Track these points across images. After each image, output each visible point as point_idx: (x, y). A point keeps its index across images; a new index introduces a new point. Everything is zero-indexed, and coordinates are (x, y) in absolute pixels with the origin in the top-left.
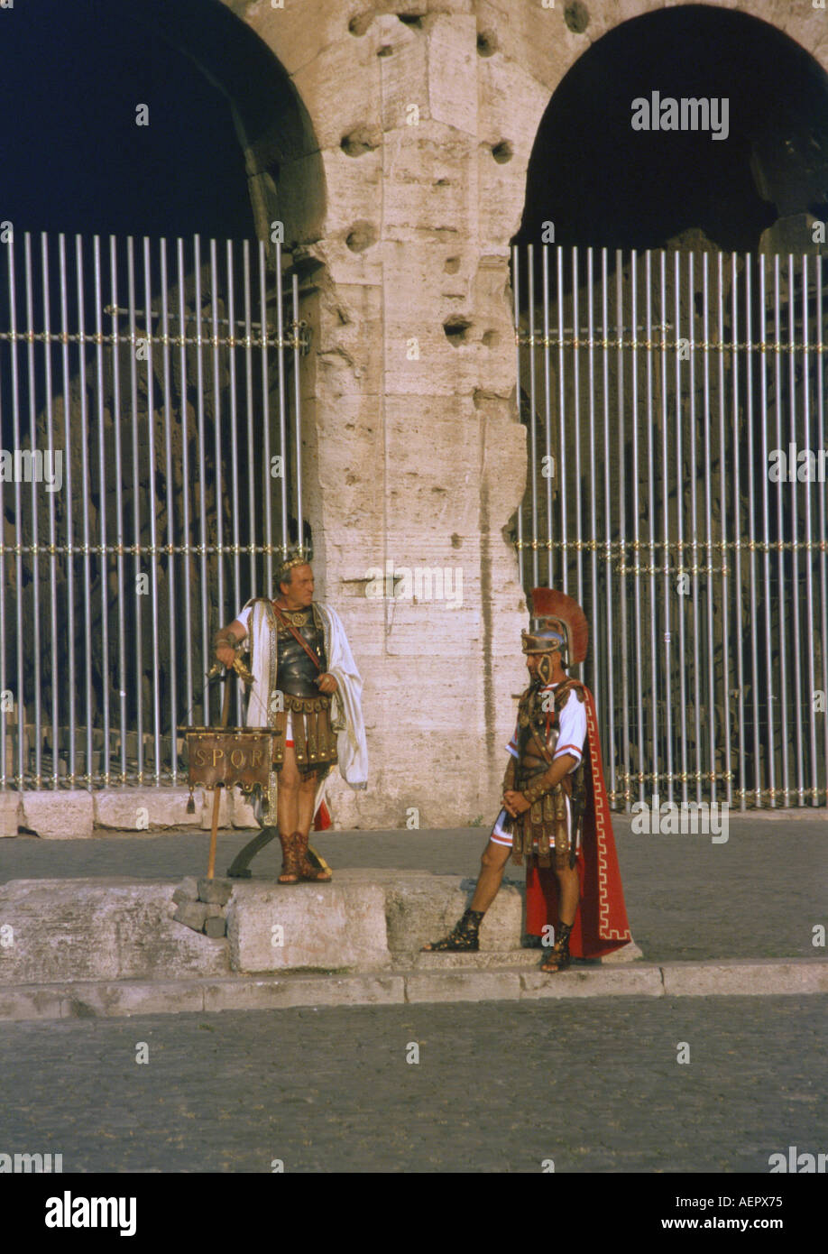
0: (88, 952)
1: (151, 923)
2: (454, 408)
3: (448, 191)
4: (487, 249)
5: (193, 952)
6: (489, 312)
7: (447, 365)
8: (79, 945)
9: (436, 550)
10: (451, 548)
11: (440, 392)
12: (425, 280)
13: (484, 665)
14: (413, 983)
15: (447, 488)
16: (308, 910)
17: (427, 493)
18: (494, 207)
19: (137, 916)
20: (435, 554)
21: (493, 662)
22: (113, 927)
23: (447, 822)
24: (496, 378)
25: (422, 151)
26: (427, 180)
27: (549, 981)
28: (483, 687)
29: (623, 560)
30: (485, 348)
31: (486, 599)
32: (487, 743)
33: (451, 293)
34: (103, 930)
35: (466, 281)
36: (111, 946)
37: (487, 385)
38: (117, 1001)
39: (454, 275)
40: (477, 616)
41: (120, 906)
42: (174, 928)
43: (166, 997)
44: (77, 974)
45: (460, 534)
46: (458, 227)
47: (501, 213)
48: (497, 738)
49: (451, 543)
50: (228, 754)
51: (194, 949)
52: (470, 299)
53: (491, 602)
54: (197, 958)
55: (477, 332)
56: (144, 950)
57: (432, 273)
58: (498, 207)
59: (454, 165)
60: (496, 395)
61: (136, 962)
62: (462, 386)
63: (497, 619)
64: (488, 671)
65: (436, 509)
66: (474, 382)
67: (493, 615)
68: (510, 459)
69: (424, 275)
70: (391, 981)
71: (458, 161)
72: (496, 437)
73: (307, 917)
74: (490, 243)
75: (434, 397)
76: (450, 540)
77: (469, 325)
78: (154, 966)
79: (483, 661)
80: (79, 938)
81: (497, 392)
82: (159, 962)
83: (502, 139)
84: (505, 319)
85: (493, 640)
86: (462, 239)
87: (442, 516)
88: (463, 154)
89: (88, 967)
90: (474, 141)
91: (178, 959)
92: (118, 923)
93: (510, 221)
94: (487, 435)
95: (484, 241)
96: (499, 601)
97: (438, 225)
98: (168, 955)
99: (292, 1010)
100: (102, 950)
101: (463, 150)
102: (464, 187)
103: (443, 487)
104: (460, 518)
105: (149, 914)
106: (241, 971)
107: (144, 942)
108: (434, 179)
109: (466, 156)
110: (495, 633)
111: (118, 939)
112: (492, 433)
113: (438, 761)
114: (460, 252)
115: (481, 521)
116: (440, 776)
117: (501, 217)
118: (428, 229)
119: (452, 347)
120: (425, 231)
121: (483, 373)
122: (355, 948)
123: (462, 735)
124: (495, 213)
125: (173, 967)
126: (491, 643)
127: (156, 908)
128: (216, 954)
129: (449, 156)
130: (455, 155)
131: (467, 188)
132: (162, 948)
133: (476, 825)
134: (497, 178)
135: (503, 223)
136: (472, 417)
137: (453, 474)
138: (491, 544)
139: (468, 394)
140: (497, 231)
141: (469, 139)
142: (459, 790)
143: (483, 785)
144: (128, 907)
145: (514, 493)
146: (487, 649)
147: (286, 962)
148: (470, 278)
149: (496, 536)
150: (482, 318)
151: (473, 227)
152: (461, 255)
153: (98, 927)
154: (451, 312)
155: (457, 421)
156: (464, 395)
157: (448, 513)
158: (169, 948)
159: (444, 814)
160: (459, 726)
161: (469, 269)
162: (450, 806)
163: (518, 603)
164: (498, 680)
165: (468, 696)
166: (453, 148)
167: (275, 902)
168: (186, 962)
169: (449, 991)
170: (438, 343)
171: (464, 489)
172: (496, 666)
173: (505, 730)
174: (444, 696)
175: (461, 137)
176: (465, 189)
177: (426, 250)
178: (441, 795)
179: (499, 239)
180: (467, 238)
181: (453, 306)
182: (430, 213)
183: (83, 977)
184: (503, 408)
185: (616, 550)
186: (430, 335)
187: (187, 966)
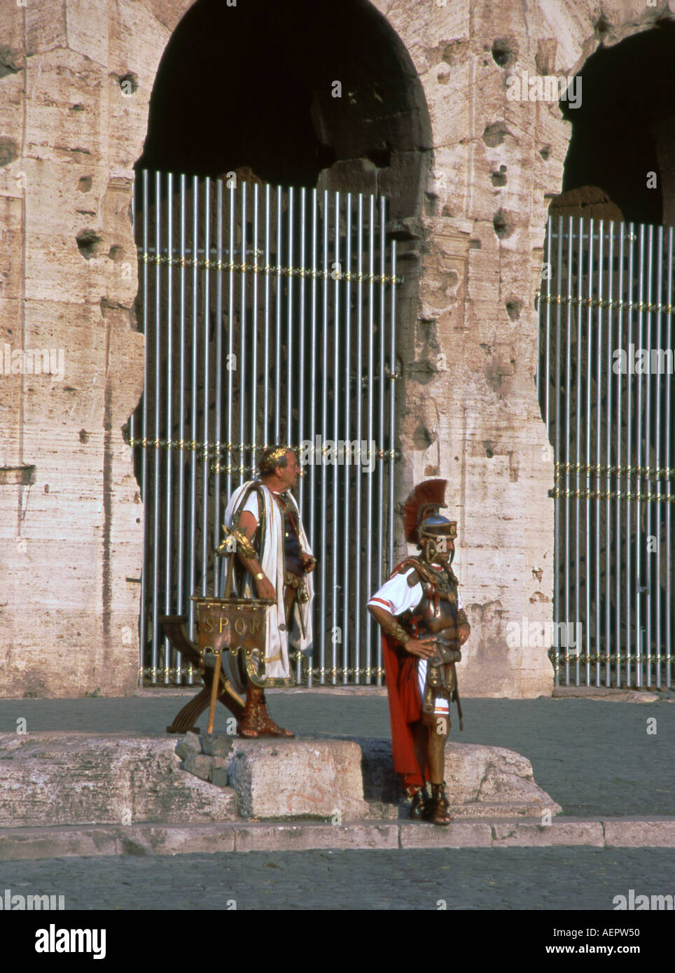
0: (108, 797)
1: (163, 772)
2: (84, 315)
3: (83, 116)
4: (117, 172)
5: (206, 799)
6: (115, 229)
7: (79, 276)
8: (99, 790)
9: (65, 443)
10: (79, 443)
11: (73, 300)
12: (61, 196)
13: (103, 550)
14: (406, 830)
15: (77, 388)
16: (309, 764)
17: (59, 392)
18: (121, 133)
19: (150, 765)
20: (64, 448)
21: (111, 548)
22: (128, 775)
23: (67, 692)
24: (120, 290)
25: (60, 77)
26: (64, 104)
27: (514, 832)
28: (101, 570)
29: (218, 460)
30: (111, 262)
31: (107, 489)
32: (103, 621)
33: (84, 210)
34: (120, 778)
35: (97, 199)
36: (126, 792)
37: (112, 295)
38: (163, 841)
39: (87, 193)
40: (100, 506)
41: (134, 756)
42: (186, 777)
43: (204, 838)
44: (99, 817)
45: (87, 430)
46: (91, 149)
47: (127, 139)
48: (112, 617)
49: (79, 438)
50: (232, 623)
51: (207, 796)
52: (100, 216)
53: (112, 493)
54: (209, 804)
55: (105, 247)
56: (158, 797)
57: (68, 190)
58: (124, 133)
59: (88, 93)
60: (120, 306)
61: (150, 807)
62: (93, 295)
63: (115, 509)
64: (106, 556)
65: (67, 406)
66: (103, 292)
67: (112, 505)
68: (131, 364)
69: (60, 191)
70: (388, 829)
71: (91, 88)
72: (119, 344)
73: (308, 769)
74: (117, 166)
75: (67, 304)
76: (78, 435)
77: (98, 239)
78: (168, 811)
79: (103, 547)
80: (100, 785)
81: (121, 302)
82: (173, 807)
83: (129, 71)
84: (128, 236)
85: (112, 528)
86: (94, 161)
87: (72, 413)
88: (96, 82)
89: (108, 811)
90: (105, 72)
91: (192, 805)
92: (132, 772)
93: (134, 147)
94: (111, 340)
95: (112, 164)
96: (118, 492)
97: (73, 146)
98: (182, 801)
99: (311, 851)
100: (119, 796)
101: (95, 79)
102: (96, 112)
103: (73, 387)
104: (87, 416)
105: (162, 765)
106: (252, 817)
107: (158, 789)
108: (70, 104)
109: (98, 85)
110: (113, 522)
111: (132, 786)
112: (115, 340)
113: (62, 637)
114: (92, 173)
115: (105, 420)
116: (63, 650)
117: (127, 143)
118: (65, 149)
119: (84, 260)
120: (62, 151)
121: (110, 285)
122: (342, 798)
123: (82, 614)
124: (122, 139)
125: (187, 812)
126: (110, 530)
127: (166, 759)
128: (227, 801)
129: (84, 83)
130: (89, 83)
131: (99, 114)
132: (176, 795)
133: (94, 696)
134: (123, 108)
135: (128, 149)
136: (100, 324)
137: (83, 375)
138: (113, 440)
139: (96, 303)
140: (123, 155)
141: (102, 69)
142: (79, 664)
143: (99, 659)
144: (141, 758)
145: (133, 395)
146: (107, 536)
147: (290, 810)
148: (101, 197)
149: (117, 433)
150: (109, 234)
151: (104, 150)
152: (93, 175)
153: (115, 775)
154: (84, 227)
155: (87, 327)
156: (94, 304)
157: (77, 410)
158: (182, 795)
159: (65, 685)
160: (81, 606)
161: (99, 189)
162: (71, 678)
163: (134, 495)
164: (115, 564)
165: (90, 578)
166: (87, 77)
167: (282, 756)
168: (199, 808)
169: (434, 838)
170: (71, 254)
171: (91, 389)
172: (114, 551)
173: (119, 611)
174: (69, 578)
175: (95, 67)
176: (96, 115)
177: (63, 169)
178: (64, 668)
179: (125, 163)
180: (98, 160)
181: (86, 221)
182: (67, 135)
183: (105, 819)
184: (124, 317)
185: (212, 450)
186: (65, 247)
187: (201, 811)
